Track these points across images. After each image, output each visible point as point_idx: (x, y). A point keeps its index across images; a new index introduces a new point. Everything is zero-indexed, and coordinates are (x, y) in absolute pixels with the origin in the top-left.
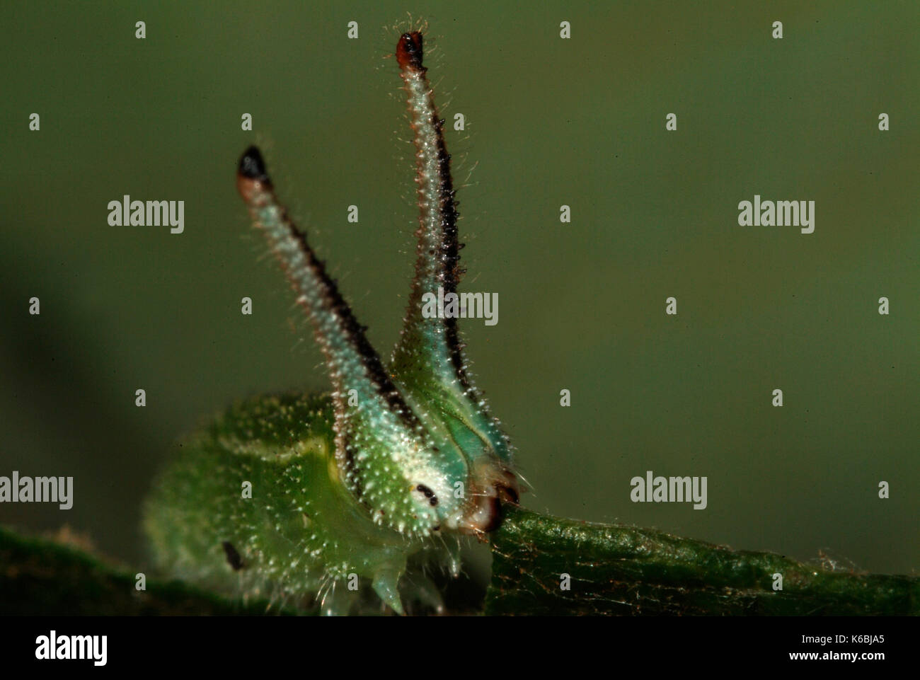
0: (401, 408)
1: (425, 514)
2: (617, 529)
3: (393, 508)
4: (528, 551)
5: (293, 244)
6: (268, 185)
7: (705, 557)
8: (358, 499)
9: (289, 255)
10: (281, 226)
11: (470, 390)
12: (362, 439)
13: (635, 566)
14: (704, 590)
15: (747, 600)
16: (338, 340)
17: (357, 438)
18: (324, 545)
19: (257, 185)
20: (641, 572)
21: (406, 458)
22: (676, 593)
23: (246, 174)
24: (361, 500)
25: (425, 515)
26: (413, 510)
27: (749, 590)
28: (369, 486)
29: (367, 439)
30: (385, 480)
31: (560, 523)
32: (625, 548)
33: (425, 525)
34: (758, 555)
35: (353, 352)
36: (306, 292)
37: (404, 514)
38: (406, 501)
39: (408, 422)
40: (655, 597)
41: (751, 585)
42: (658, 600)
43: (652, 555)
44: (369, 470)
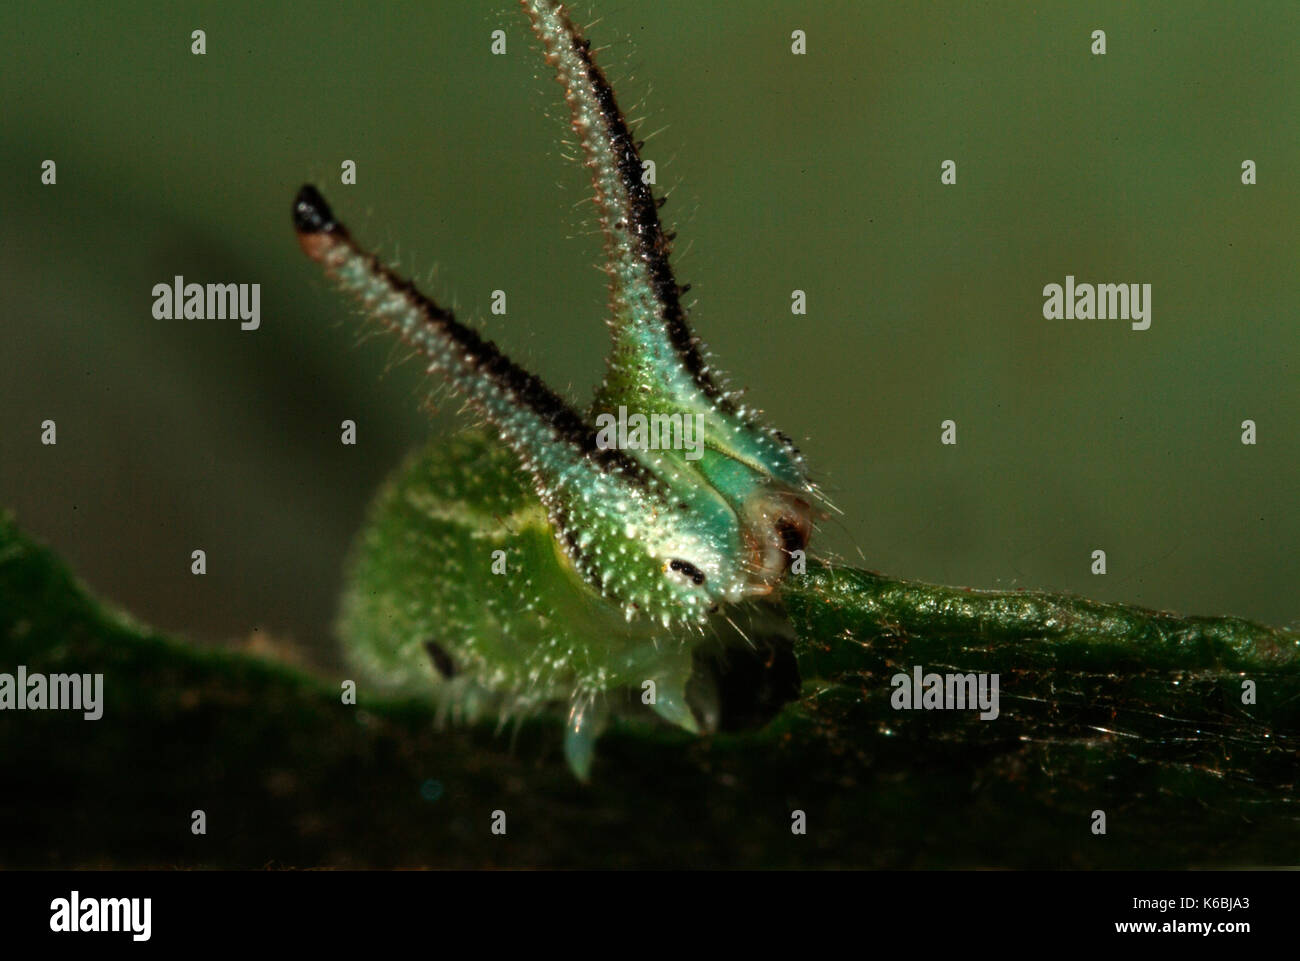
0: (619, 465)
1: (692, 597)
2: (1016, 598)
3: (647, 599)
4: (894, 635)
5: (398, 302)
6: (341, 234)
7: (1142, 630)
8: (600, 594)
9: (399, 316)
10: (374, 282)
11: (719, 400)
12: (578, 519)
13: (1044, 648)
14: (1143, 675)
15: (1206, 685)
16: (501, 407)
17: (571, 519)
18: (570, 652)
19: (326, 240)
20: (1053, 655)
21: (645, 528)
22: (1105, 681)
23: (305, 227)
24: (604, 594)
25: (692, 600)
26: (673, 596)
27: (1206, 671)
28: (606, 577)
29: (584, 517)
30: (625, 564)
31: (936, 594)
32: (1029, 623)
33: (696, 611)
34: (1215, 621)
35: (528, 414)
36: (438, 356)
37: (664, 604)
38: (660, 587)
39: (636, 480)
40: (1076, 687)
41: (1208, 663)
42: (1081, 693)
43: (1066, 632)
44: (600, 555)
